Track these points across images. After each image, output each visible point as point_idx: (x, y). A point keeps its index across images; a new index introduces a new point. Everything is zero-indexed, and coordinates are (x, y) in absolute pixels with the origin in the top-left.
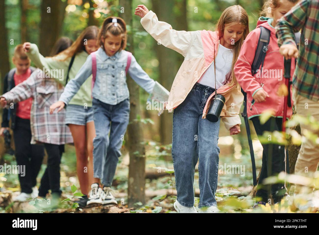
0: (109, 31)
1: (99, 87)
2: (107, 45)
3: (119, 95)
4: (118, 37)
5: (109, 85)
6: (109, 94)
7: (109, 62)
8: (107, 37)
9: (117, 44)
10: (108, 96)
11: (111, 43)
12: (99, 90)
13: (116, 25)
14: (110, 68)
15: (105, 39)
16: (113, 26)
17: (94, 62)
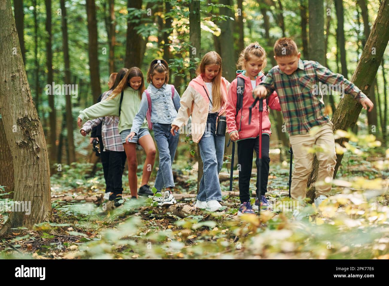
0: (156, 70)
1: (155, 114)
2: (154, 80)
3: (173, 116)
4: (163, 73)
5: (164, 110)
6: (165, 117)
7: (159, 93)
8: (155, 74)
9: (162, 79)
10: (165, 119)
11: (158, 79)
12: (157, 116)
13: (160, 64)
14: (162, 97)
15: (153, 76)
16: (158, 66)
17: (148, 96)
